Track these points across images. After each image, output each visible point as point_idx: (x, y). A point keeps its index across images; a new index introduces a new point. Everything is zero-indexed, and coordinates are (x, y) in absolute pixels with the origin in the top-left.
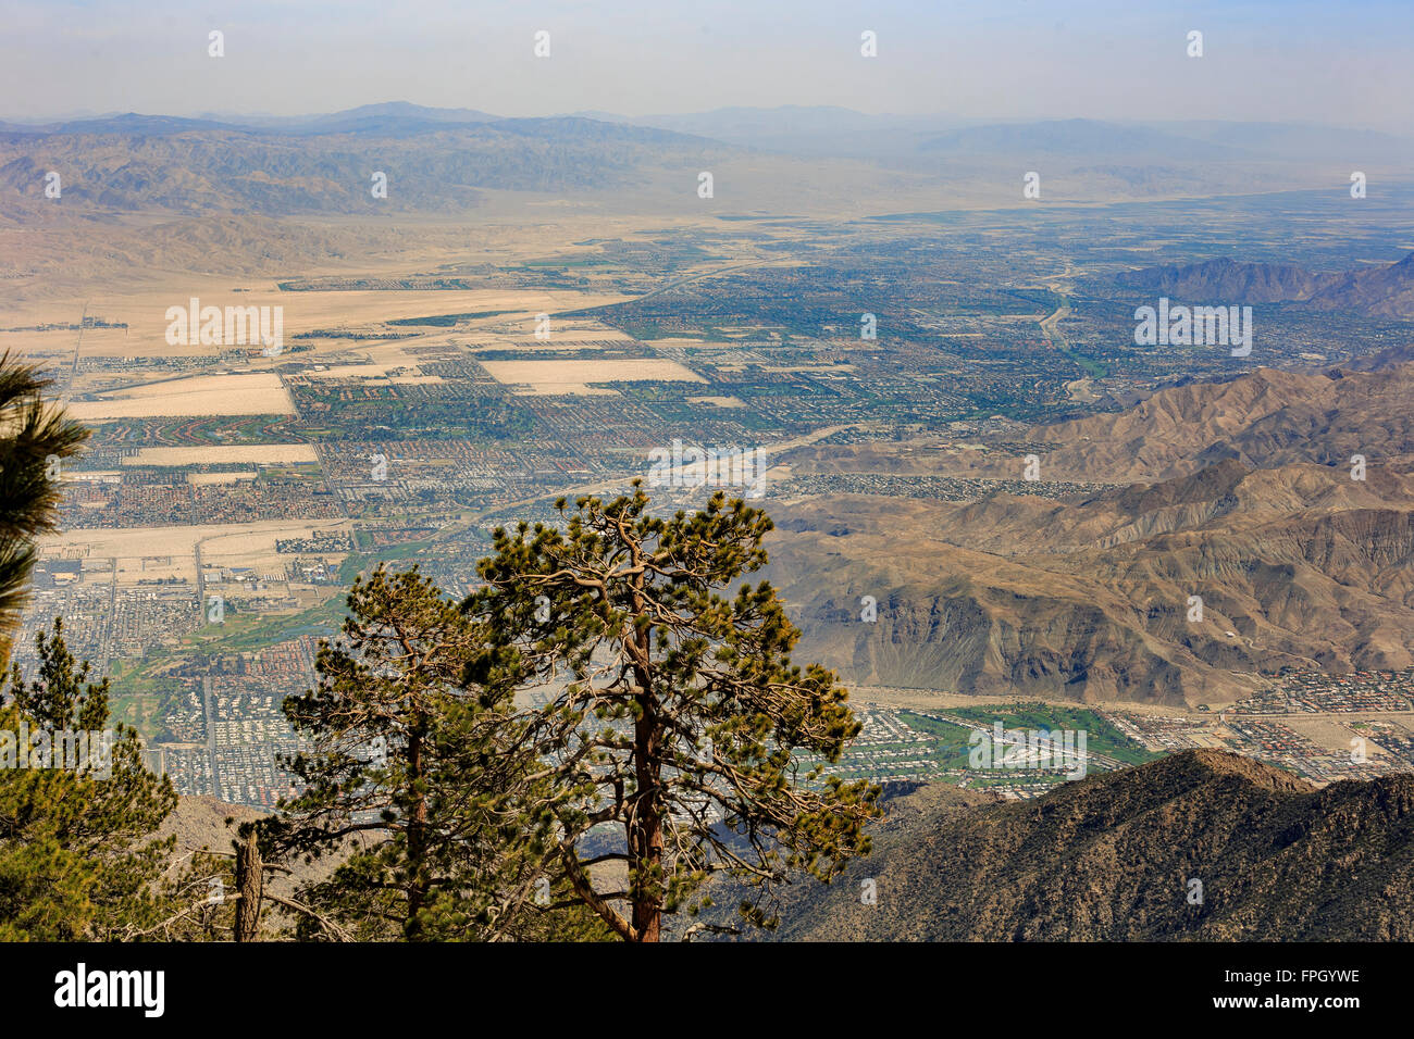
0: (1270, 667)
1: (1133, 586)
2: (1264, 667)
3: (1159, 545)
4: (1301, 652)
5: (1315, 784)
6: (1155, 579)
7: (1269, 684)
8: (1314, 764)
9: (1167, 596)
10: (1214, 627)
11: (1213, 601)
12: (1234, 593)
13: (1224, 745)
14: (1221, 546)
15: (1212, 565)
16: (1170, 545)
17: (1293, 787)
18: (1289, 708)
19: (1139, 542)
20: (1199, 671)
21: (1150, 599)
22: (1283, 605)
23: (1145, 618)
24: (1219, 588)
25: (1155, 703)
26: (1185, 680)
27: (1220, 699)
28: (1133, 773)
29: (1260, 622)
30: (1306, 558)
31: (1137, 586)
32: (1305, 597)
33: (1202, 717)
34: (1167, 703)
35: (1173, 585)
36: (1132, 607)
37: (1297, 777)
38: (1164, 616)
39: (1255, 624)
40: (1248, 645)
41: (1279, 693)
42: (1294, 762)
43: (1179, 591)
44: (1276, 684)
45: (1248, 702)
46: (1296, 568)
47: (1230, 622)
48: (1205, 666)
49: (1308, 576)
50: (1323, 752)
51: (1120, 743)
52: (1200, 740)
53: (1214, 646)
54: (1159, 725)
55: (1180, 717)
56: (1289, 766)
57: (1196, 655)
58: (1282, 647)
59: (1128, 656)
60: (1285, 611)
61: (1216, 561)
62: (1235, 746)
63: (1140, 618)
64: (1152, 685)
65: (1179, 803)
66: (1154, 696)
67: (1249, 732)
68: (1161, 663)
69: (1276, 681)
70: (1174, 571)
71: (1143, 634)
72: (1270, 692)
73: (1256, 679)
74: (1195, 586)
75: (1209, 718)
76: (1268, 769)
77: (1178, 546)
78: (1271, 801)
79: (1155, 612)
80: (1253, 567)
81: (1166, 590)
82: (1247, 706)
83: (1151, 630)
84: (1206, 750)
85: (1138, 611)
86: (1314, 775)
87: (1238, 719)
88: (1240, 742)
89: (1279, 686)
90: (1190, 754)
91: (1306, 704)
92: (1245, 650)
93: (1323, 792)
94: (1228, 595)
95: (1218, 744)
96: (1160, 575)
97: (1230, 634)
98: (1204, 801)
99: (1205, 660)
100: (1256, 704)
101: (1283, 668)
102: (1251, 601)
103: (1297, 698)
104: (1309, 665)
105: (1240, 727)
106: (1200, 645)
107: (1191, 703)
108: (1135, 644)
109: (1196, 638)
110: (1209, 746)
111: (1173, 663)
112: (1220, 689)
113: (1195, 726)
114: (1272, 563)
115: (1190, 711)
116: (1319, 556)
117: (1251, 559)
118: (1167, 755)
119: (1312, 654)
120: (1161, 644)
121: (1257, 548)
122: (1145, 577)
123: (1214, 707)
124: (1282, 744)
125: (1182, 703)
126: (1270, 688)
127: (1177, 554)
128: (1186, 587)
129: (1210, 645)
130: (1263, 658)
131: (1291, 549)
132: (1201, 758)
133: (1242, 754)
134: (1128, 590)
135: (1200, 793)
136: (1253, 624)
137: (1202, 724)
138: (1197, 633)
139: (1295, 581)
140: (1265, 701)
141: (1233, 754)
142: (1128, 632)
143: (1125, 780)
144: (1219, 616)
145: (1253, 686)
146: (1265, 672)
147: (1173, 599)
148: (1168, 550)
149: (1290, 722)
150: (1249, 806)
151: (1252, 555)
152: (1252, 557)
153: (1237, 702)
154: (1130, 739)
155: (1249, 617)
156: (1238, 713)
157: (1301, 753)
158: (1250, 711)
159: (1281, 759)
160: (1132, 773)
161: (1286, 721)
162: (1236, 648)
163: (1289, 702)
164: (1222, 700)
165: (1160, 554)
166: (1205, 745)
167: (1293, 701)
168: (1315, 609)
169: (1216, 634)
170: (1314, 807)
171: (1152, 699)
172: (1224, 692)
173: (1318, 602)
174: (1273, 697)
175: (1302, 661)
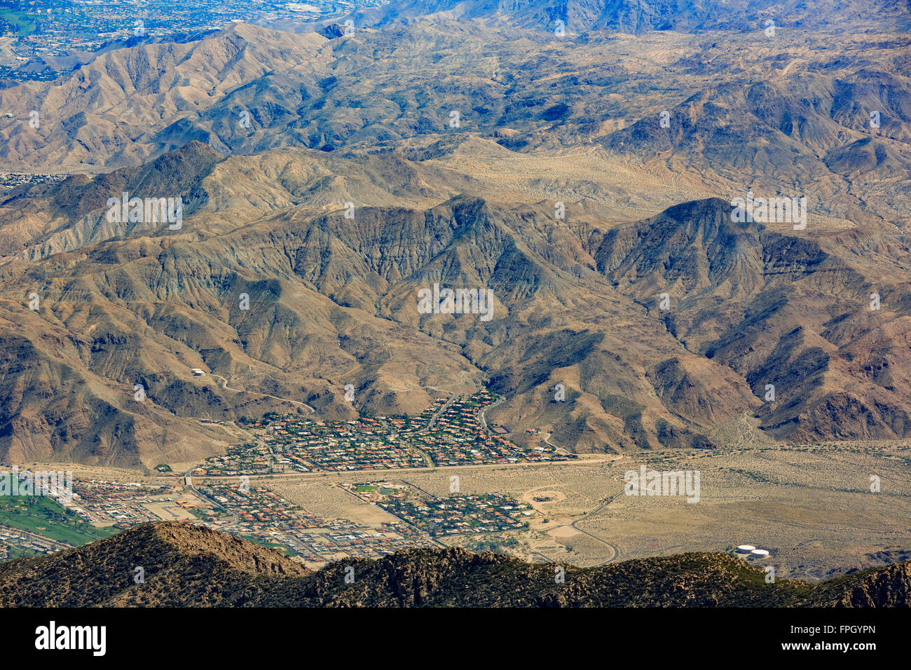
0: (249, 413)
1: (71, 311)
2: (242, 414)
3: (106, 255)
4: (289, 393)
5: (308, 565)
6: (99, 300)
7: (249, 435)
8: (306, 539)
9: (116, 322)
10: (178, 363)
11: (175, 328)
12: (202, 318)
13: (192, 517)
14: (186, 257)
15: (174, 282)
16: (119, 256)
17: (280, 569)
18: (275, 467)
19: (79, 251)
20: (158, 420)
21: (93, 327)
22: (266, 334)
23: (87, 352)
24: (184, 312)
25: (101, 463)
26: (140, 433)
27: (185, 457)
28: (74, 556)
29: (237, 355)
30: (295, 270)
31: (77, 310)
32: (293, 321)
33: (163, 480)
34: (118, 463)
35: (124, 309)
36: (69, 337)
37: (286, 557)
38: (112, 348)
39: (230, 358)
40: (220, 386)
41: (262, 446)
42: (282, 536)
43: (131, 316)
44: (257, 436)
45: (222, 461)
46: (282, 285)
47: (199, 356)
48: (165, 414)
49: (298, 295)
50: (318, 523)
51: (57, 516)
52: (160, 511)
53: (177, 387)
54: (106, 492)
55: (132, 480)
56: (274, 542)
57: (154, 400)
58: (265, 388)
59: (65, 402)
60: (268, 340)
61: (180, 275)
62: (205, 518)
63: (81, 351)
64: (96, 440)
65: (134, 593)
66: (100, 454)
67: (223, 500)
68: (110, 411)
69: (258, 432)
70: (124, 290)
71: (85, 373)
72: (248, 446)
73: (234, 431)
74: (152, 310)
75: (171, 481)
76: (249, 547)
77: (130, 257)
78: (252, 589)
79: (100, 345)
80: (228, 283)
81: (116, 315)
82: (219, 465)
83: (95, 368)
84: (169, 524)
85: (78, 343)
86: (306, 553)
87: (209, 483)
88: (211, 513)
89: (261, 438)
90: (148, 529)
91: (296, 462)
92: (217, 392)
93: (320, 574)
94: (195, 320)
95: (184, 515)
96: (107, 295)
97: (198, 371)
98: (166, 590)
99: (166, 405)
100: (232, 463)
101: (266, 415)
102: (224, 329)
103: (284, 454)
104: (299, 411)
105: (211, 492)
106: (159, 387)
107: (149, 463)
108: (74, 387)
109: (154, 377)
110: (171, 519)
111: (124, 411)
112: (185, 443)
113: (154, 492)
114: (252, 279)
115: (147, 474)
116: (312, 267)
117: (224, 273)
118: (117, 532)
119: (305, 396)
120: (108, 385)
121: (232, 260)
122: (88, 297)
123: (177, 468)
124: (266, 514)
125: (136, 464)
126: (249, 441)
127: (129, 268)
128: (140, 311)
129: (172, 387)
130: (241, 402)
131: (276, 258)
132: (162, 535)
133: (214, 528)
134: (65, 316)
135: (161, 579)
136: (227, 357)
137: (163, 490)
138: (155, 371)
139: (281, 301)
140: (244, 457)
141: (203, 529)
142: (65, 371)
143: (64, 565)
144: (183, 348)
145: (228, 438)
146: (243, 420)
147: (125, 328)
148: (117, 261)
149: (277, 485)
150: (224, 595)
151: (225, 268)
152: (226, 271)
153: (208, 460)
154: (69, 512)
155: (221, 350)
156: (208, 474)
157: (290, 525)
158: (225, 471)
159: (264, 534)
160: (72, 557)
161: (271, 484)
162: (205, 390)
163: (274, 459)
164: (187, 458)
165: (106, 267)
166: (166, 516)
167: (279, 457)
168: (307, 338)
169: (180, 372)
170: (308, 595)
171: (97, 459)
172: (191, 448)
173: (310, 328)
174: (254, 452)
175: (291, 405)
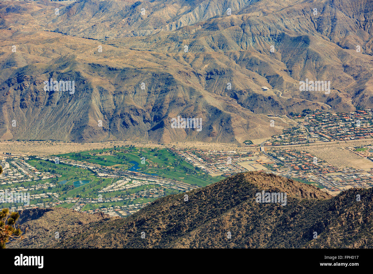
0: (295, 110)
1: (194, 57)
2: (291, 111)
3: (212, 26)
4: (316, 98)
5: (331, 193)
6: (209, 51)
7: (295, 122)
8: (329, 179)
9: (219, 63)
10: (254, 84)
11: (252, 65)
12: (267, 58)
13: (265, 169)
14: (256, 25)
15: (250, 39)
16: (219, 26)
17: (315, 196)
18: (310, 139)
19: (197, 24)
20: (244, 116)
21: (206, 66)
22: (302, 65)
23: (203, 80)
24: (256, 55)
25: (214, 141)
26: (234, 123)
27: (260, 136)
28: (200, 192)
29: (287, 78)
30: (317, 30)
31: (197, 57)
32: (317, 58)
33: (248, 149)
34: (223, 141)
35: (223, 55)
36: (193, 72)
37: (318, 189)
38: (217, 77)
39: (283, 80)
40: (278, 96)
41: (302, 128)
42: (315, 178)
43: (227, 59)
44: (300, 123)
45: (280, 137)
46: (310, 38)
47: (265, 79)
48: (248, 113)
49: (319, 43)
50: (335, 170)
51: (190, 171)
52: (247, 166)
53: (254, 97)
54: (217, 157)
55: (231, 149)
56: (311, 181)
57: (242, 105)
58: (303, 96)
59: (192, 108)
60: (304, 68)
61: (253, 35)
62: (272, 169)
63: (200, 79)
64: (211, 128)
65: (234, 212)
66: (213, 136)
67: (282, 159)
68: (217, 112)
69: (300, 120)
70: (223, 45)
71: (203, 92)
72: (295, 128)
73: (286, 120)
74: (238, 55)
75: (253, 149)
76: (297, 184)
77: (225, 26)
78: (299, 207)
79: (210, 75)
80: (279, 39)
81: (218, 59)
82: (279, 139)
83: (208, 88)
84: (252, 173)
85: (198, 75)
86: (330, 186)
87: (274, 149)
88: (276, 166)
89: (301, 124)
90: (241, 176)
91: (322, 136)
92: (276, 99)
93: (337, 198)
94: (262, 60)
95: (260, 168)
96: (213, 48)
97: (265, 88)
98: (252, 209)
99: (249, 108)
100: (286, 138)
101: (304, 111)
102: (279, 64)
103: (315, 132)
104: (322, 108)
105: (275, 154)
106: (244, 98)
107: (240, 139)
108: (197, 99)
109: (241, 92)
110: (253, 170)
111: (225, 112)
112: (260, 128)
113: (243, 156)
114: (294, 35)
115: (239, 146)
116: (326, 27)
117: (278, 33)
118: (224, 178)
119: (325, 99)
120: (216, 98)
121: (282, 25)
122: (202, 50)
123: (255, 142)
124: (307, 166)
125: (233, 140)
126: (295, 126)
127: (225, 32)
128: (232, 56)
129: (251, 97)
130: (290, 104)
131: (306, 24)
132: (248, 179)
133: (278, 174)
134: (191, 60)
135: (249, 204)
136: (281, 80)
137: (249, 154)
138: (241, 89)
139: (310, 47)
140: (292, 135)
141: (271, 175)
142: (192, 91)
143: (195, 198)
144: (257, 76)
145: (283, 125)
146: (291, 114)
147: (223, 65)
148: (218, 29)
149: (311, 149)
150: (284, 211)
151: (278, 30)
152: (279, 32)
153: (273, 137)
154: (197, 168)
155: (278, 76)
156: (273, 145)
157: (319, 171)
158: (282, 143)
159: (305, 177)
160: (199, 193)
161: (308, 149)
162: (270, 98)
163: (310, 135)
164: (261, 136)
165: (212, 32)
166: (250, 169)
167: (312, 134)
168: (325, 67)
169: (255, 89)
170: (331, 209)
171: (211, 139)
172: (263, 131)
173: (327, 61)
174: (298, 132)
175: (318, 105)
